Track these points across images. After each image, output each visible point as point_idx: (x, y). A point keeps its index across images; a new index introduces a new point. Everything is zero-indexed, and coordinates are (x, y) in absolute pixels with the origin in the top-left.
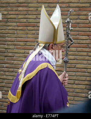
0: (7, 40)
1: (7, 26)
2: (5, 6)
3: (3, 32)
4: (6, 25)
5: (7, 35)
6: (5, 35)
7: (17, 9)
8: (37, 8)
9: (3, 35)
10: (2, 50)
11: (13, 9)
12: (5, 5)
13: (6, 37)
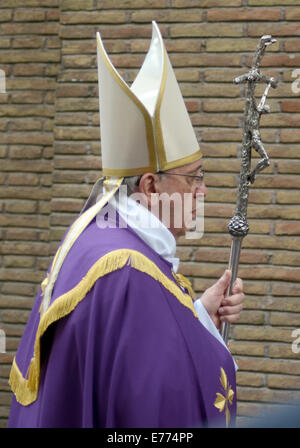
0: (90, 166)
1: (88, 111)
2: (82, 35)
3: (76, 136)
4: (86, 107)
5: (88, 147)
6: (82, 146)
7: (129, 45)
8: (203, 41)
9: (73, 147)
10: (71, 203)
11: (113, 44)
12: (82, 30)
13: (85, 154)
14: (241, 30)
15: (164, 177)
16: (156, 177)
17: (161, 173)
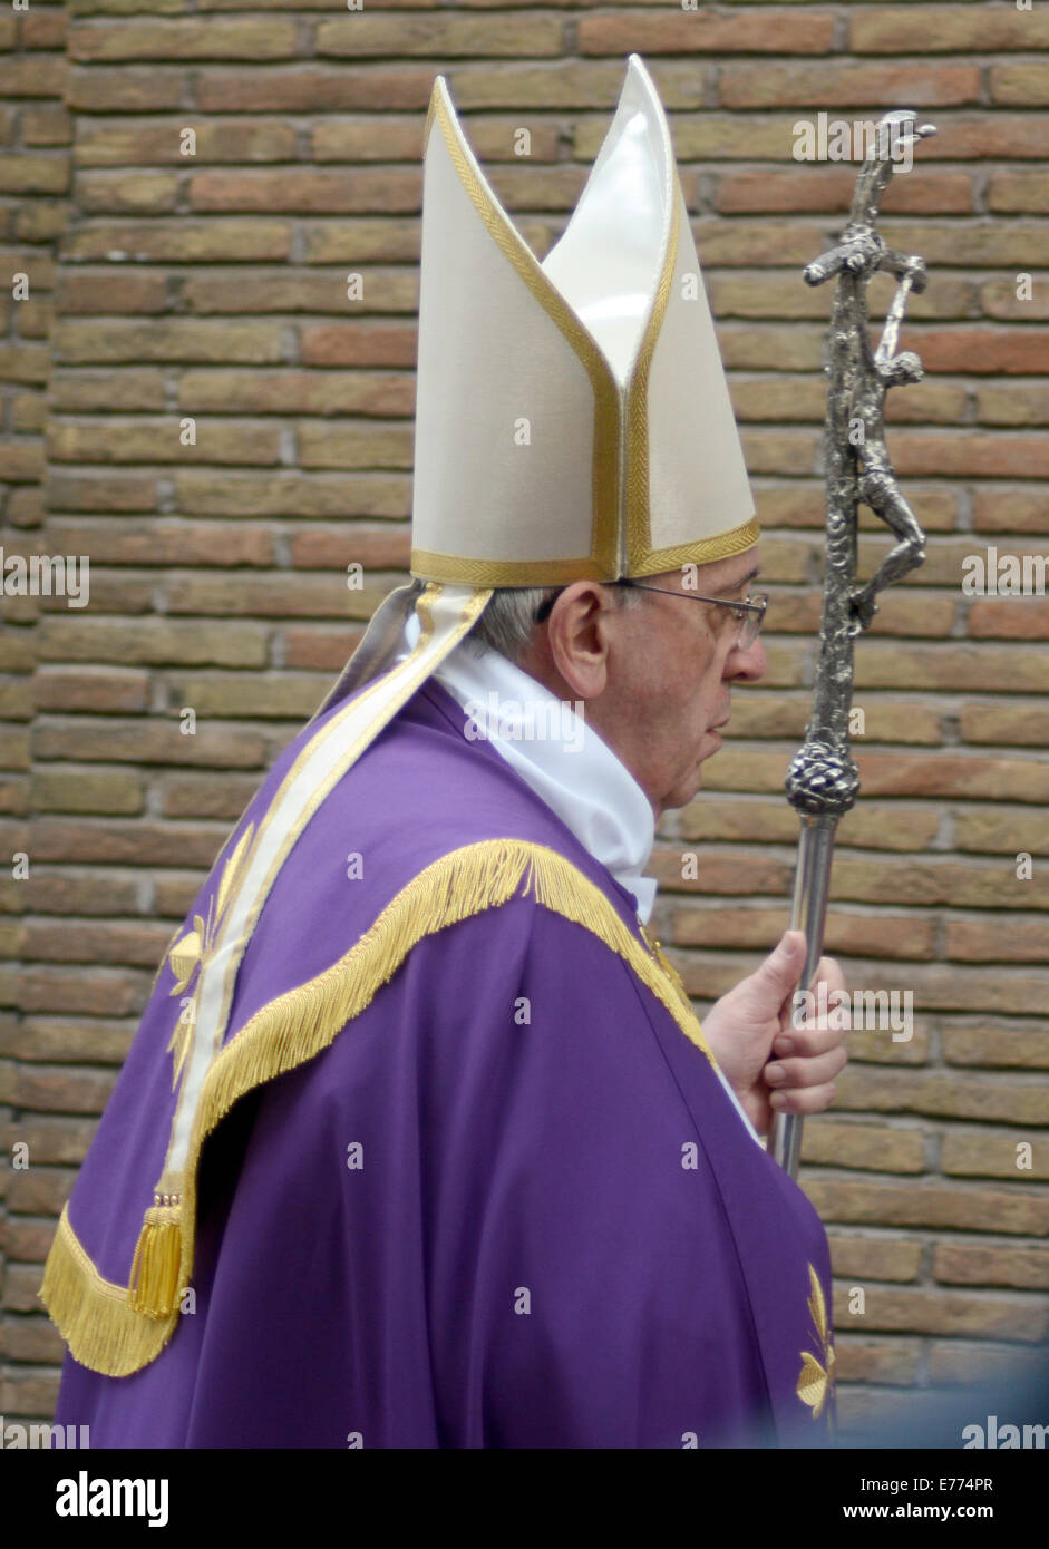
0: (171, 555)
1: (162, 363)
2: (143, 98)
3: (122, 450)
4: (159, 350)
5: (165, 488)
6: (139, 486)
7: (308, 136)
8: (564, 123)
9: (117, 488)
10: (101, 683)
11: (252, 132)
12: (138, 82)
13: (153, 512)
14: (697, 87)
15: (633, 602)
16: (607, 598)
17: (626, 583)
